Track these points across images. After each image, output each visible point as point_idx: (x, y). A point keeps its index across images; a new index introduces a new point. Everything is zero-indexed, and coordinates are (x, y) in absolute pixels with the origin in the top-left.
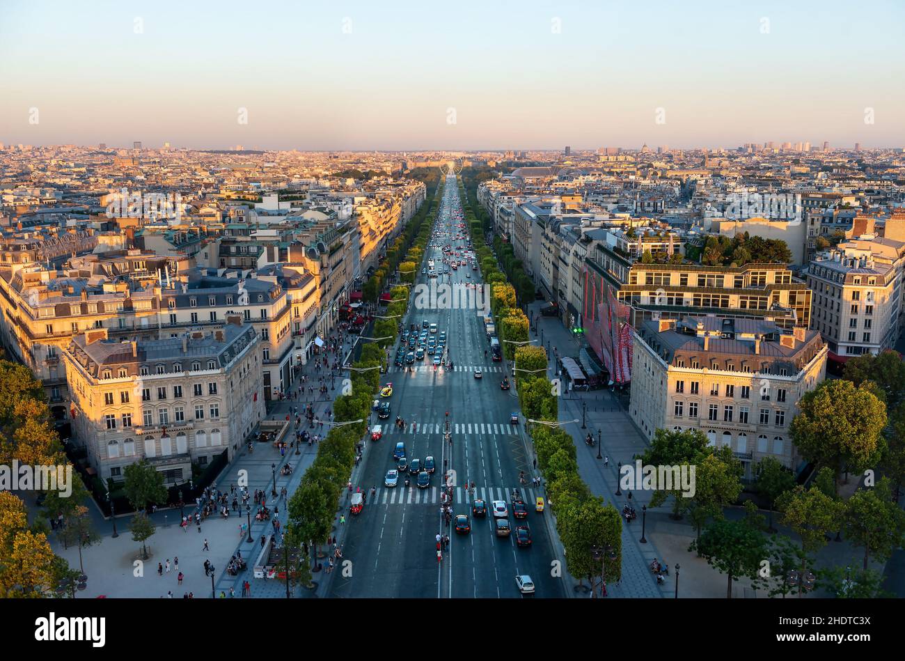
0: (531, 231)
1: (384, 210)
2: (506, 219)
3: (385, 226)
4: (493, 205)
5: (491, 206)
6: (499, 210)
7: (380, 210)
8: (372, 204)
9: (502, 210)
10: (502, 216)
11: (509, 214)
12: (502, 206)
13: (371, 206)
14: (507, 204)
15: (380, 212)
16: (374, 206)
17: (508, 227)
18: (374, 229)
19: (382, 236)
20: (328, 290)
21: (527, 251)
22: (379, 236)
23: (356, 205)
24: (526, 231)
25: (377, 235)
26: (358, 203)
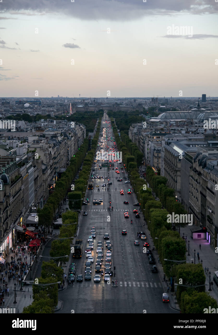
1: (53, 148)
3: (54, 161)
7: (50, 147)
11: (159, 151)
14: (156, 142)
15: (50, 149)
17: (158, 161)
19: (52, 170)
21: (176, 182)
22: (49, 170)
23: (30, 143)
24: (175, 165)
25: (48, 168)
26: (31, 142)
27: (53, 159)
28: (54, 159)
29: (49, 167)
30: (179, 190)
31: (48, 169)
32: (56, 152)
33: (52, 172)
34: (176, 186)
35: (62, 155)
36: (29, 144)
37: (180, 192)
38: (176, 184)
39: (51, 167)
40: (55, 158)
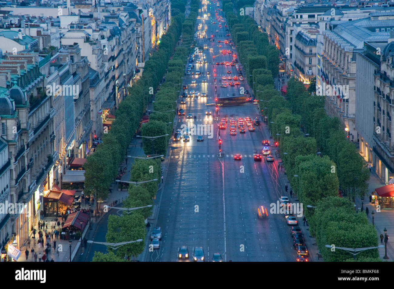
0: (353, 68)
1: (109, 39)
2: (307, 50)
3: (112, 64)
4: (284, 29)
5: (281, 32)
6: (294, 36)
7: (103, 37)
8: (90, 28)
9: (300, 36)
10: (300, 45)
11: (313, 43)
12: (299, 29)
13: (90, 31)
14: (308, 26)
15: (104, 42)
16: (94, 31)
17: (310, 63)
18: (95, 69)
19: (108, 81)
20: (29, 167)
22: (103, 80)
23: (64, 28)
24: (346, 68)
25: (100, 78)
26: (66, 27)
27: (109, 60)
28: (111, 60)
29: (103, 75)
30: (352, 116)
31: (101, 80)
32: (114, 47)
33: (108, 85)
34: (347, 109)
35: (125, 53)
36: (63, 31)
37: (353, 121)
38: (347, 106)
39: (106, 76)
40: (113, 58)
